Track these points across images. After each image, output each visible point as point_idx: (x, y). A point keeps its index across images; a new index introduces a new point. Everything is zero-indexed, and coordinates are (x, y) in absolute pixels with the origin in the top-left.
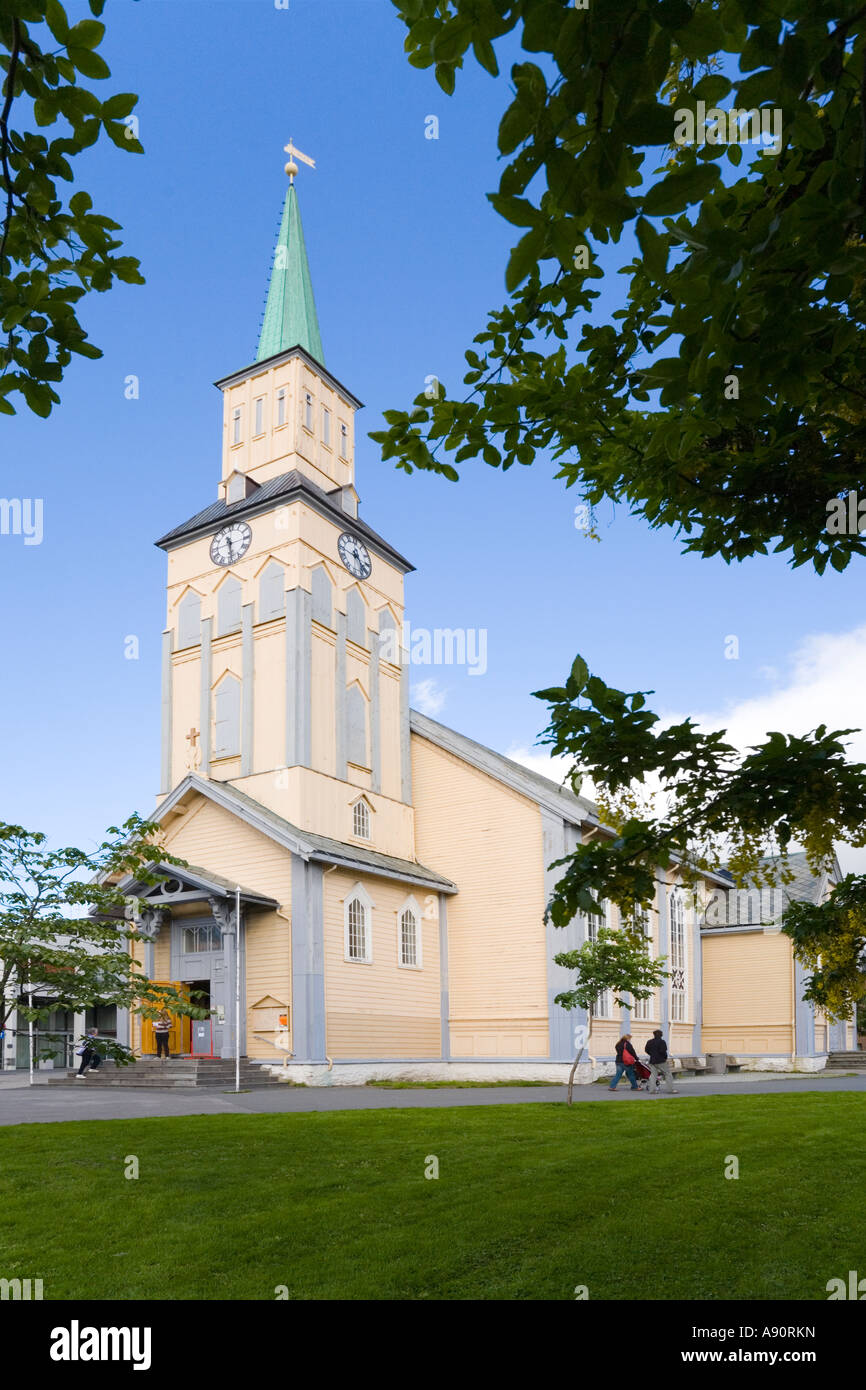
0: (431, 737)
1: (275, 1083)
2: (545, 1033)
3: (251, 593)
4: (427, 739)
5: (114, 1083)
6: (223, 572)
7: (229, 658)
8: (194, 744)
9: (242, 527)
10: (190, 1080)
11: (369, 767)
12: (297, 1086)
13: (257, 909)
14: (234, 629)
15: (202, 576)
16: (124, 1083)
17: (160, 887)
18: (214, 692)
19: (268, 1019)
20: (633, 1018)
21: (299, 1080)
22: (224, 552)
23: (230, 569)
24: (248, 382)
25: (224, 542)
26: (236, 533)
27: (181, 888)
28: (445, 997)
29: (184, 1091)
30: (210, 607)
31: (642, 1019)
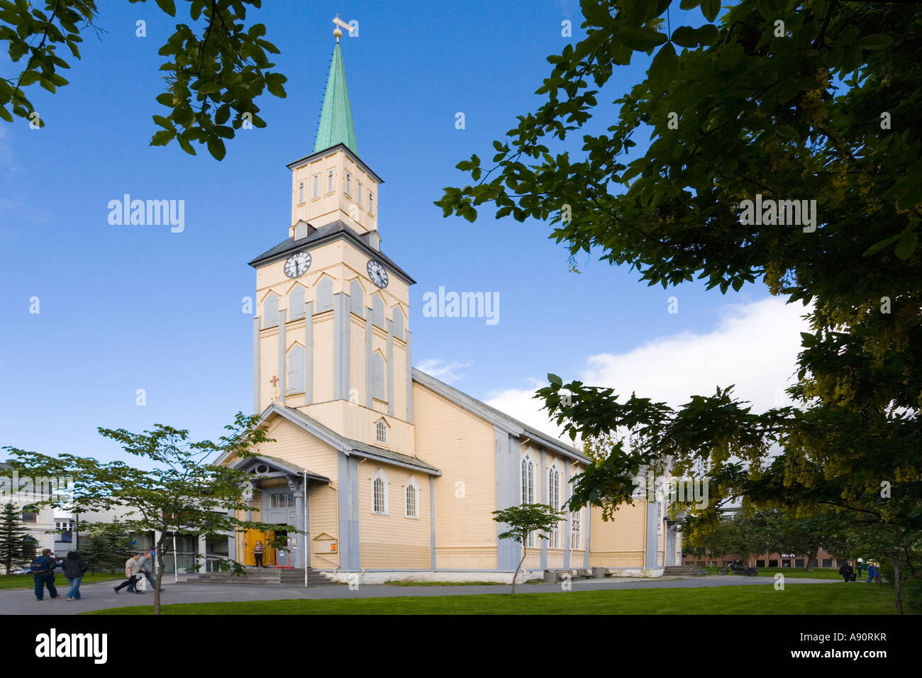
0: (426, 384)
1: (329, 582)
2: (495, 555)
3: (311, 295)
4: (423, 385)
5: (228, 581)
6: (293, 282)
7: (297, 334)
8: (275, 385)
9: (305, 255)
10: (277, 580)
11: (386, 401)
12: (342, 584)
13: (316, 483)
14: (300, 317)
15: (279, 284)
16: (235, 582)
17: (254, 470)
18: (287, 355)
19: (325, 546)
20: (548, 547)
21: (344, 581)
22: (293, 270)
23: (298, 280)
24: (309, 165)
25: (293, 263)
26: (301, 258)
27: (268, 470)
28: (433, 534)
29: (273, 586)
30: (284, 303)
31: (554, 547)
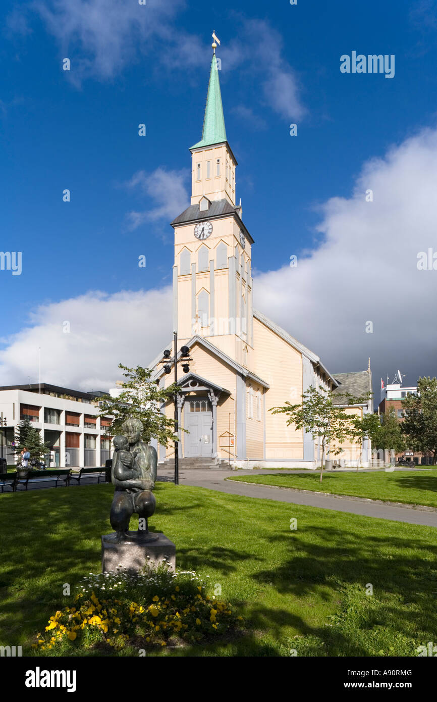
3: (213, 255)
6: (201, 242)
9: (208, 224)
14: (206, 270)
15: (191, 243)
22: (200, 233)
23: (203, 241)
24: (204, 151)
25: (201, 228)
26: (206, 225)
